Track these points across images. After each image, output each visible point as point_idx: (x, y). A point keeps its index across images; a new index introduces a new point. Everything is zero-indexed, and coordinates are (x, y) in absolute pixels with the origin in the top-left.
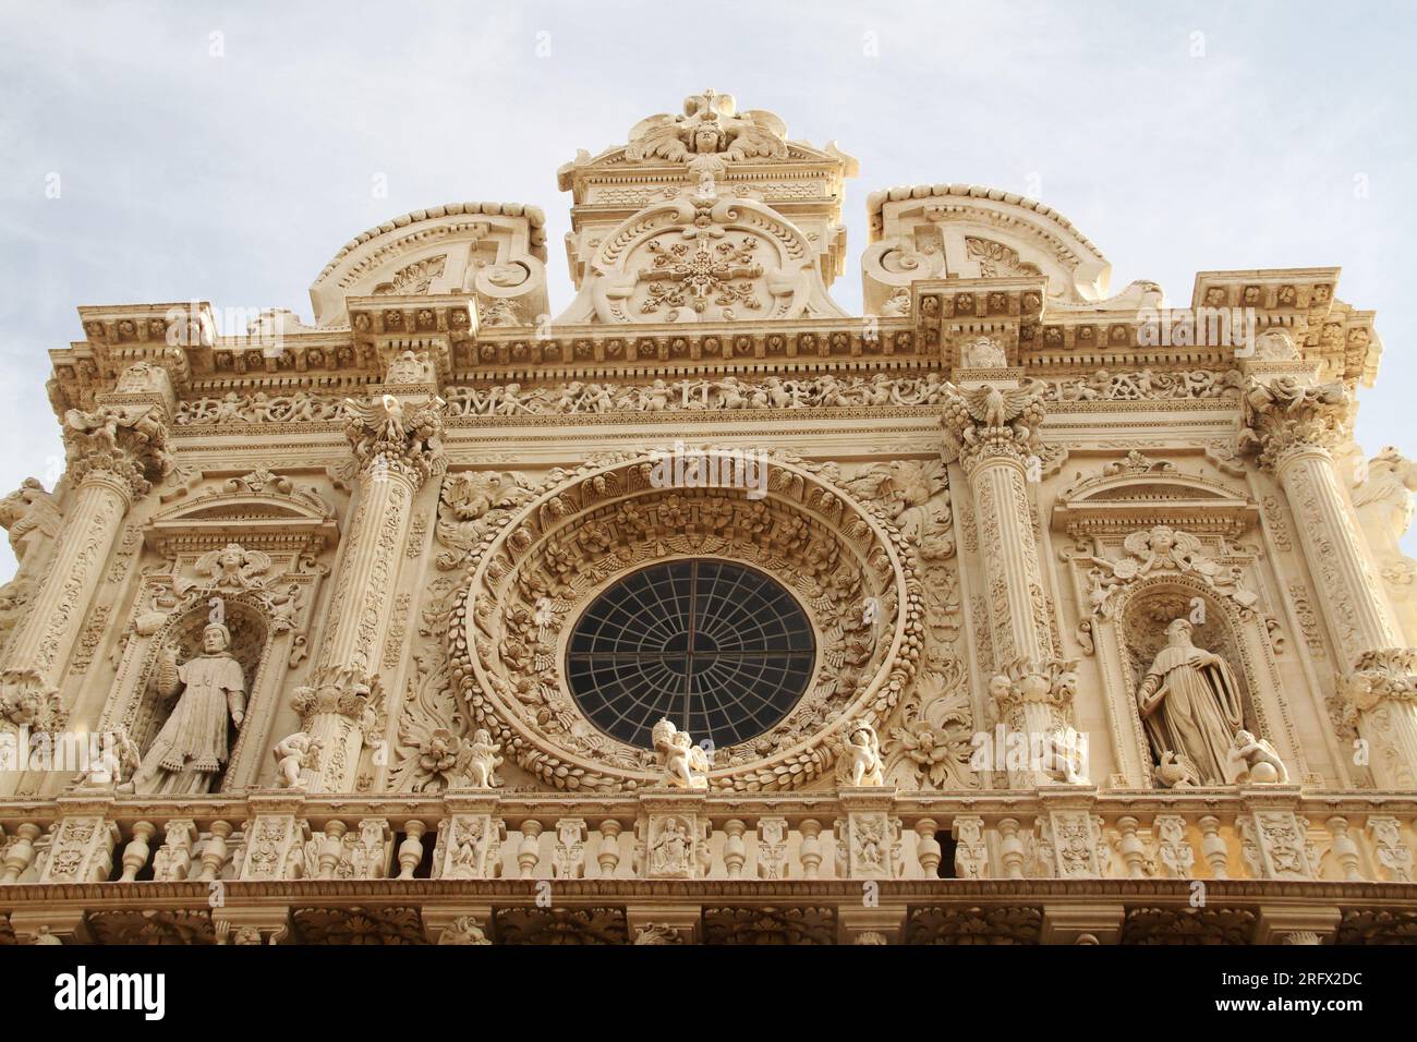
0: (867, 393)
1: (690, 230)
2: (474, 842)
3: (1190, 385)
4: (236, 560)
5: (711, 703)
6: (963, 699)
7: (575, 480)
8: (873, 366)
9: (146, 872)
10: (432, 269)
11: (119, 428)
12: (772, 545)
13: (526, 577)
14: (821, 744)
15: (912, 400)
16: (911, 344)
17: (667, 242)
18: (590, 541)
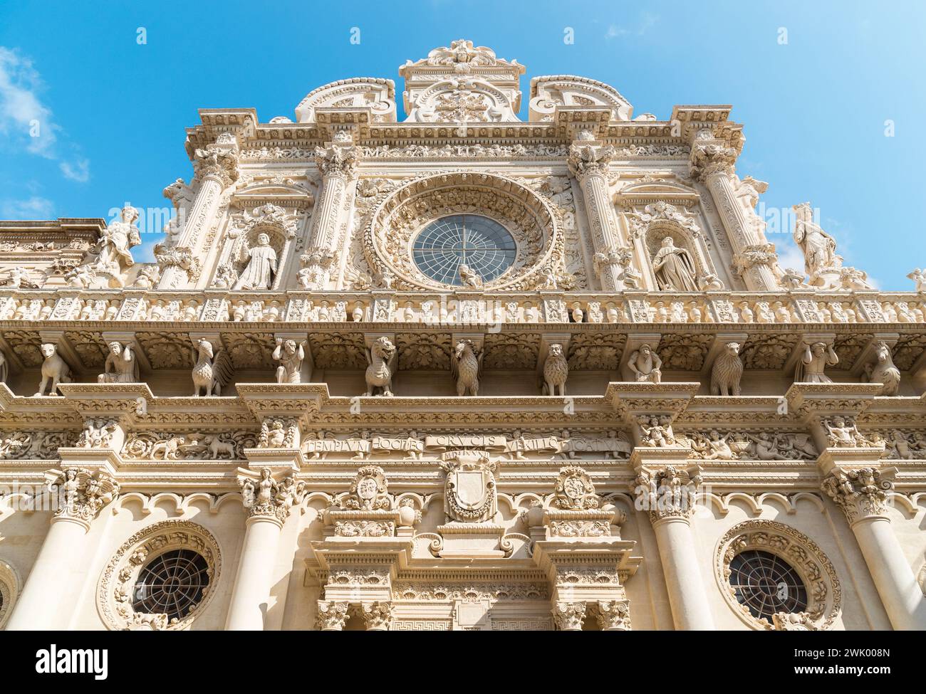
0: (536, 151)
1: (456, 92)
2: (385, 309)
3: (669, 151)
4: (271, 210)
6: (581, 265)
7: (414, 182)
8: (537, 141)
10: (347, 103)
11: (219, 157)
12: (497, 210)
13: (395, 219)
14: (524, 280)
15: (555, 155)
16: (553, 133)
17: (447, 96)
18: (420, 207)
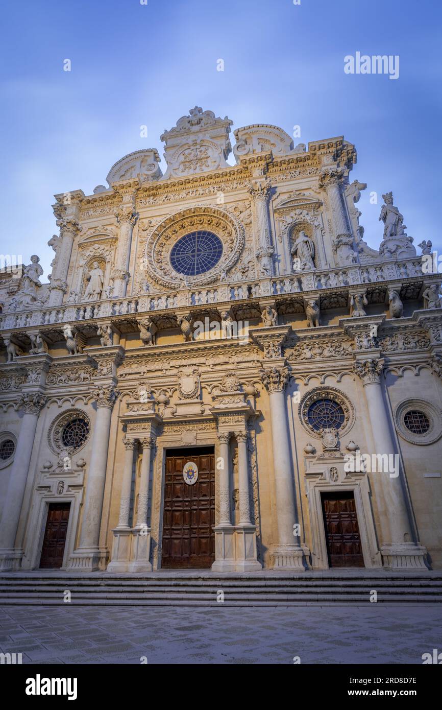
0: (232, 186)
1: (192, 148)
2: (145, 304)
3: (308, 171)
4: (98, 247)
5: (201, 263)
6: (252, 256)
7: (167, 218)
9: (84, 317)
10: (133, 169)
12: (213, 226)
15: (242, 186)
16: (242, 172)
17: (187, 152)
